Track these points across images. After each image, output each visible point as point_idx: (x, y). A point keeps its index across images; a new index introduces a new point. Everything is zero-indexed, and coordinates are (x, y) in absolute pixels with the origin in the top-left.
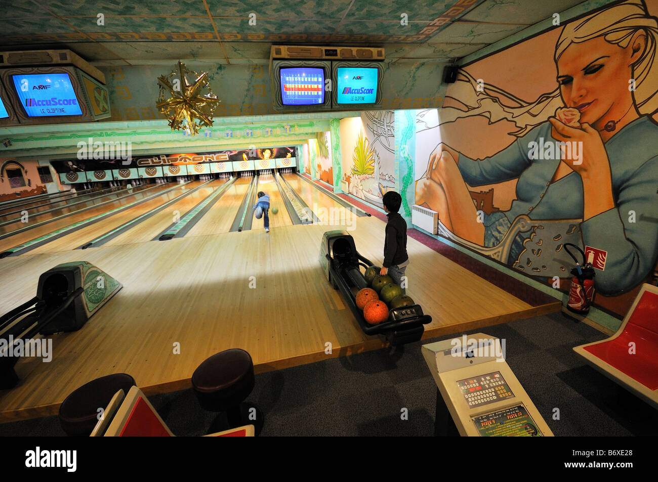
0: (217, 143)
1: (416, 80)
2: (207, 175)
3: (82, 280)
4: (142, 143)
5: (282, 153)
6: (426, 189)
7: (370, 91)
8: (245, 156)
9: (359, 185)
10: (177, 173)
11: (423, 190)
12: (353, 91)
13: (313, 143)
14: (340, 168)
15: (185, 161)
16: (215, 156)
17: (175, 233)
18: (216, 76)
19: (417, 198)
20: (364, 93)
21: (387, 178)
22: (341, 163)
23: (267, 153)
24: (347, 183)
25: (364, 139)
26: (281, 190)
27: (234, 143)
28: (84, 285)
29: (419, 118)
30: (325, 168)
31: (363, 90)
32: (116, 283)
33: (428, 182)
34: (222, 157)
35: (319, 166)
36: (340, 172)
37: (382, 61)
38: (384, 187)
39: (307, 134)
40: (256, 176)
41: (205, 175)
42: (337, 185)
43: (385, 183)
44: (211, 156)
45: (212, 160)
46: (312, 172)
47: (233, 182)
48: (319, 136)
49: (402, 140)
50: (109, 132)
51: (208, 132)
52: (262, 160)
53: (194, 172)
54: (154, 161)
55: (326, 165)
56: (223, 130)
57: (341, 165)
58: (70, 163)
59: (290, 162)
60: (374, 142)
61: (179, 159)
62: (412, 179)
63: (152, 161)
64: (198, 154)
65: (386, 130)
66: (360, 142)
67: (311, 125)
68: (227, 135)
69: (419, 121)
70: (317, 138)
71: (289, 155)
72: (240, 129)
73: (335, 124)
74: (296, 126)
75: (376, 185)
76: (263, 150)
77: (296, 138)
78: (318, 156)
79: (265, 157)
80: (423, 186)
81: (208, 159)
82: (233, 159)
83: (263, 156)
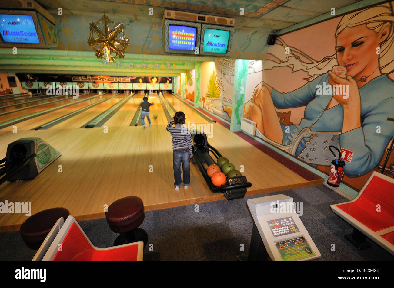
0: (124, 71)
1: (251, 41)
2: (116, 90)
3: (36, 149)
4: (76, 66)
5: (164, 80)
6: (250, 109)
7: (223, 45)
8: (141, 80)
9: (210, 103)
10: (97, 88)
11: (249, 109)
12: (213, 45)
13: (183, 76)
14: (199, 92)
15: (103, 80)
16: (122, 79)
17: (95, 124)
18: (128, 26)
19: (245, 114)
20: (220, 46)
21: (227, 100)
22: (200, 89)
23: (155, 80)
24: (203, 102)
25: (215, 76)
26: (162, 103)
27: (134, 71)
28: (37, 152)
29: (250, 65)
30: (190, 91)
31: (219, 44)
32: (57, 152)
33: (252, 105)
34: (126, 80)
35: (186, 90)
36: (199, 95)
37: (232, 27)
38: (225, 106)
39: (180, 70)
40: (147, 93)
41: (115, 90)
42: (197, 102)
43: (226, 104)
44: (119, 78)
45: (120, 81)
46: (182, 93)
47: (133, 96)
48: (188, 72)
49: (239, 78)
50: (55, 58)
51: (119, 63)
52: (151, 84)
53: (108, 88)
54: (83, 78)
55: (191, 90)
56: (128, 63)
57: (200, 91)
58: (29, 76)
59: (168, 86)
60: (221, 78)
61: (99, 78)
62: (243, 102)
63: (82, 79)
64: (111, 76)
65: (229, 71)
66: (213, 77)
67: (184, 64)
68: (131, 66)
69: (250, 67)
70: (186, 72)
71: (168, 82)
72: (139, 63)
73: (198, 65)
74: (174, 64)
75: (220, 104)
76: (152, 78)
77: (174, 72)
78: (186, 84)
80: (249, 107)
81: (117, 80)
82: (133, 81)
83: (152, 81)
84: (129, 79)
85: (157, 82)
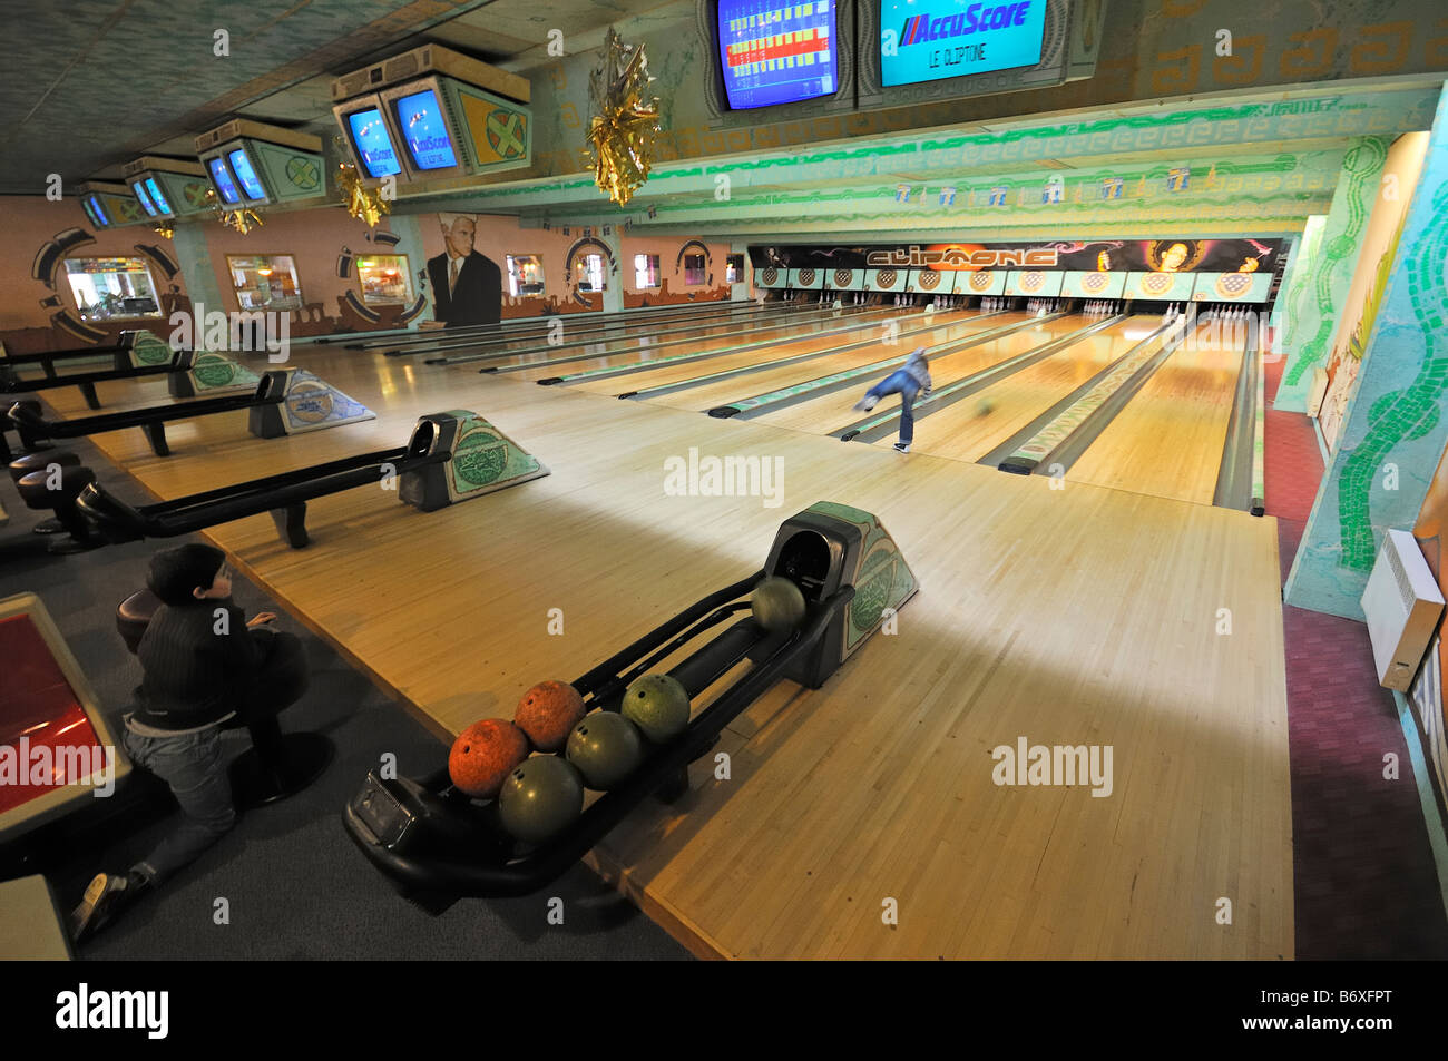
5: (1226, 257)
8: (1104, 259)
9: (1344, 395)
14: (1328, 324)
15: (956, 261)
16: (1024, 254)
22: (1341, 306)
23: (1177, 254)
24: (1326, 382)
28: (457, 450)
32: (531, 464)
34: (1042, 258)
40: (1117, 317)
42: (1294, 382)
44: (1015, 252)
45: (1016, 264)
50: (779, 194)
52: (1153, 274)
54: (898, 256)
57: (1337, 319)
58: (772, 252)
59: (1251, 285)
61: (945, 255)
62: (1433, 418)
63: (894, 256)
67: (1284, 164)
68: (992, 200)
71: (1252, 263)
73: (1364, 161)
74: (1211, 173)
76: (1165, 245)
79: (1165, 267)
81: (1006, 260)
82: (1068, 263)
83: (1159, 261)
84: (1053, 254)
85: (1182, 267)
